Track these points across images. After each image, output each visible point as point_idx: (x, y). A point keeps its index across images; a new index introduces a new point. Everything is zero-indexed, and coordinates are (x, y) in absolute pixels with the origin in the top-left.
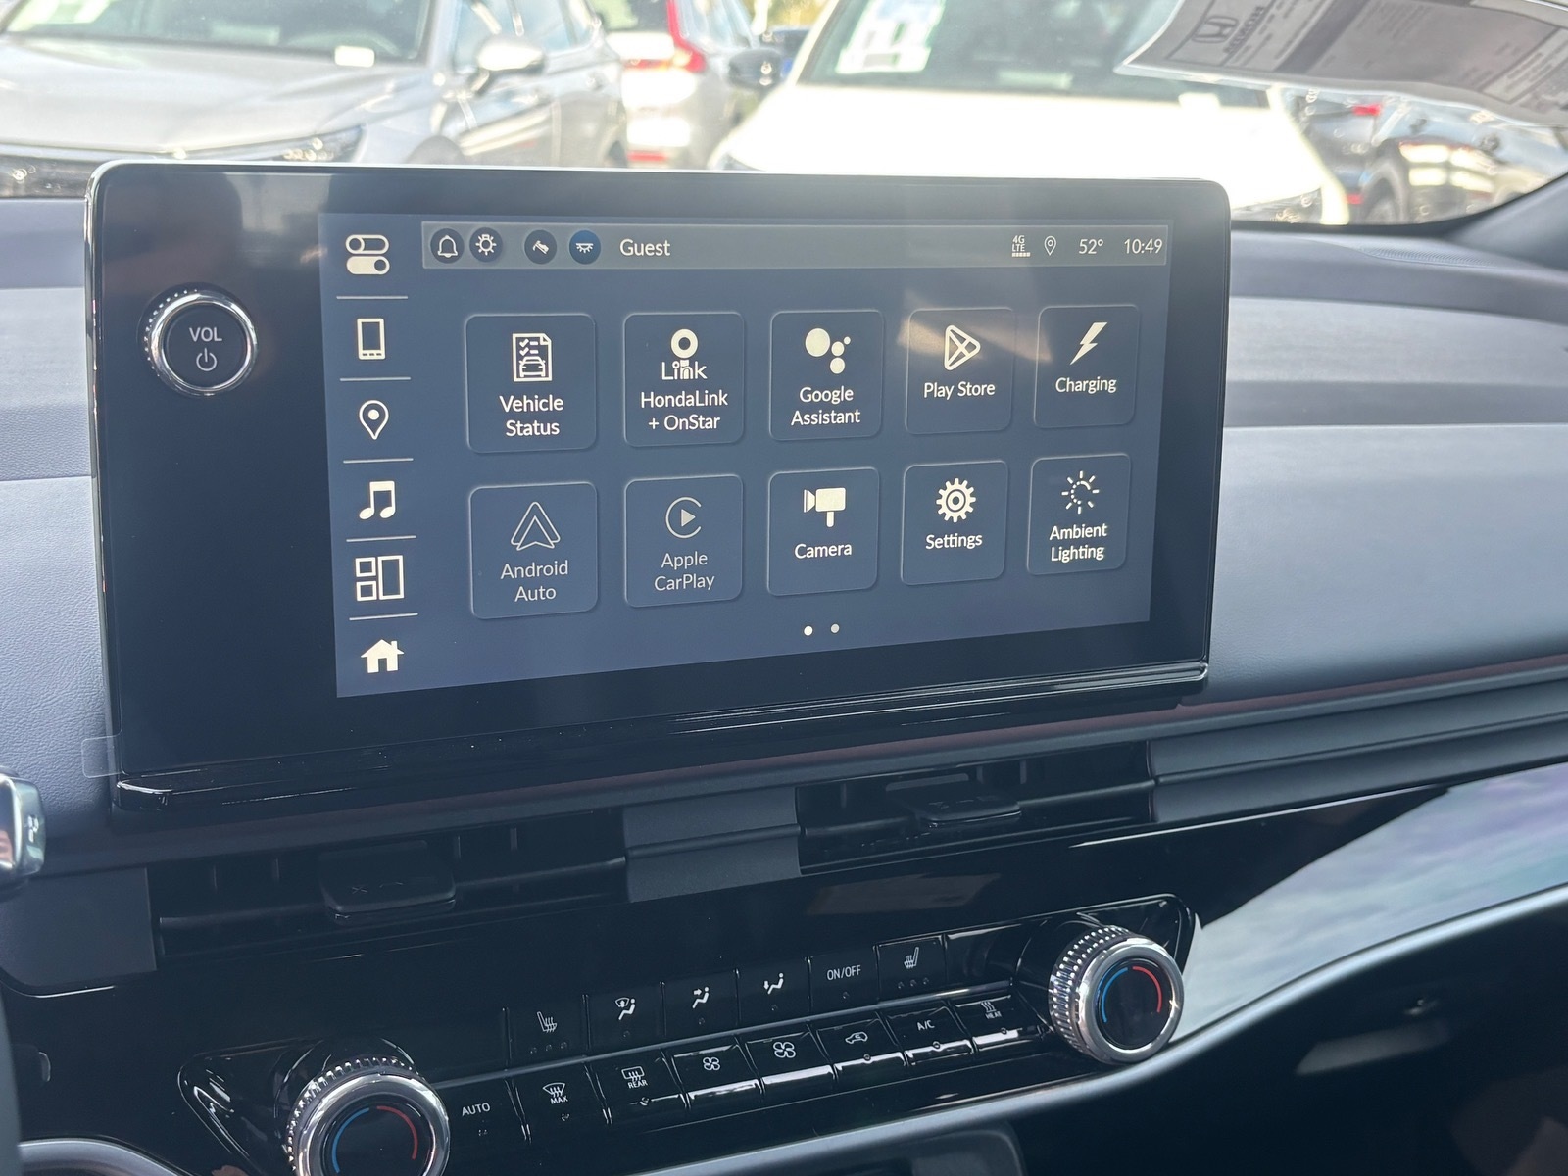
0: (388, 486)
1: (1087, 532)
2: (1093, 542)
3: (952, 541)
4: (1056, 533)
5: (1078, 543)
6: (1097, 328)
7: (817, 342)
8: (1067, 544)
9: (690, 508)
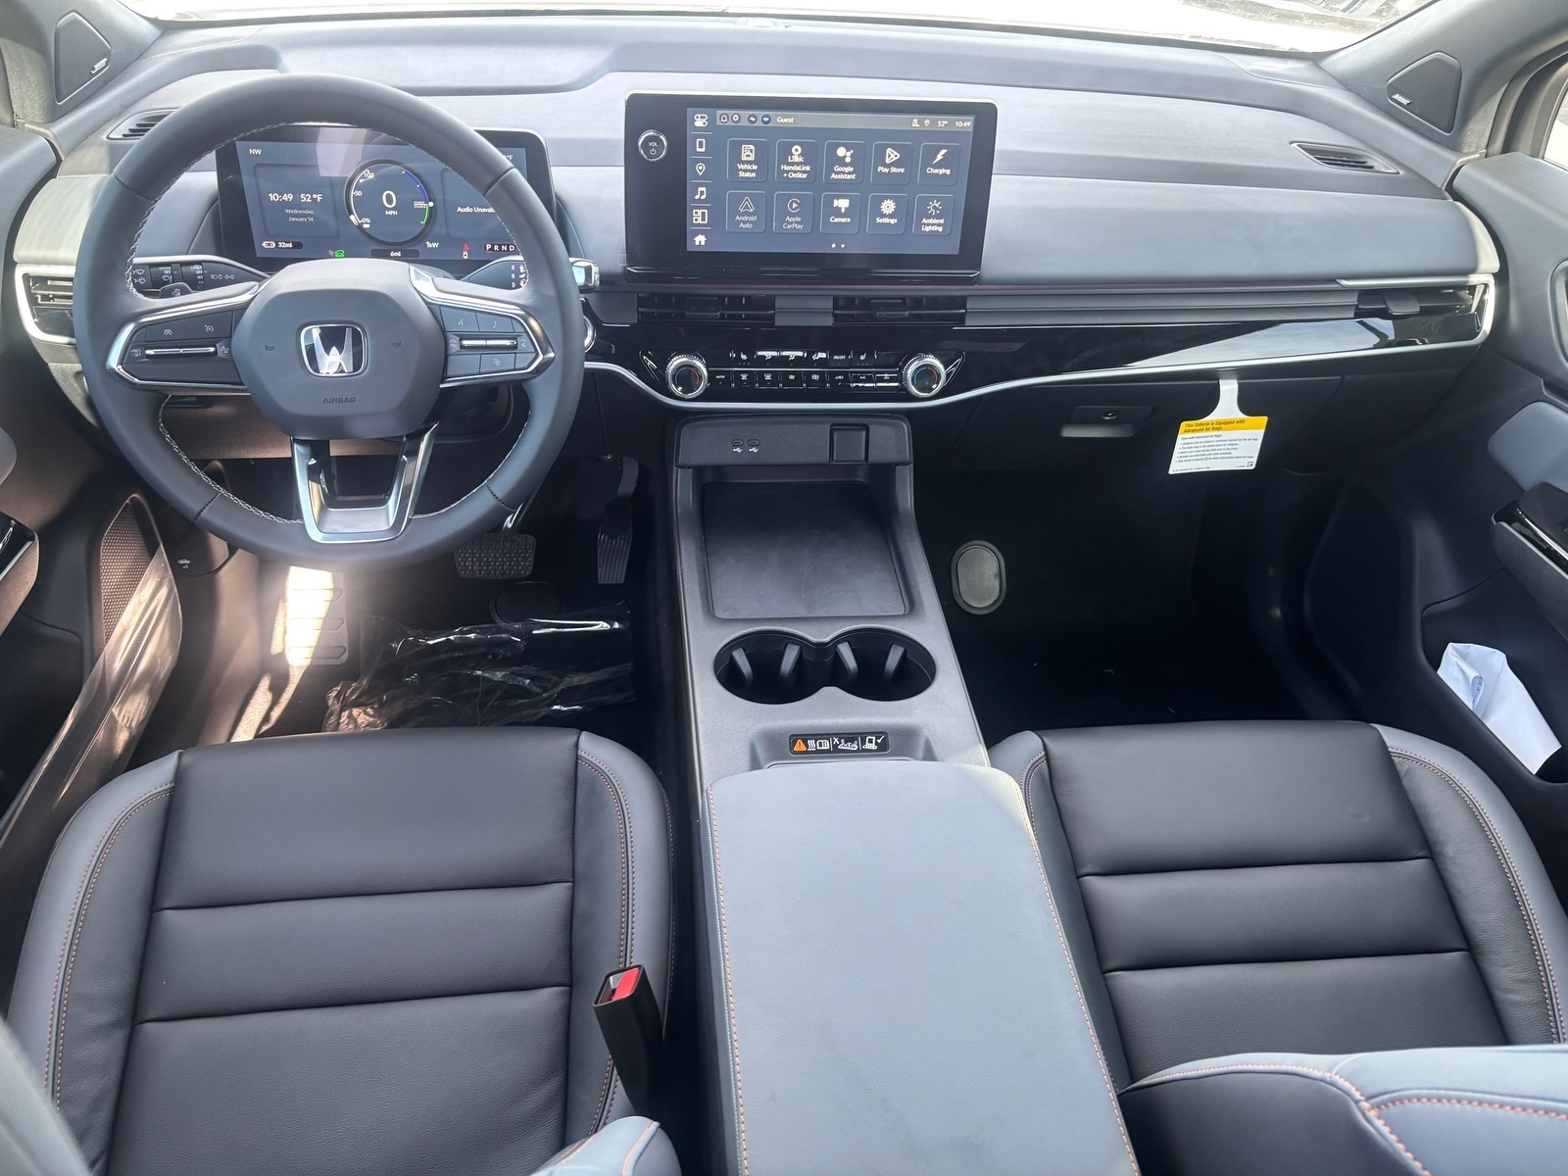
0: (704, 189)
1: (936, 221)
2: (939, 225)
3: (886, 220)
4: (924, 221)
5: (933, 225)
6: (943, 152)
7: (841, 152)
8: (928, 225)
9: (796, 202)
